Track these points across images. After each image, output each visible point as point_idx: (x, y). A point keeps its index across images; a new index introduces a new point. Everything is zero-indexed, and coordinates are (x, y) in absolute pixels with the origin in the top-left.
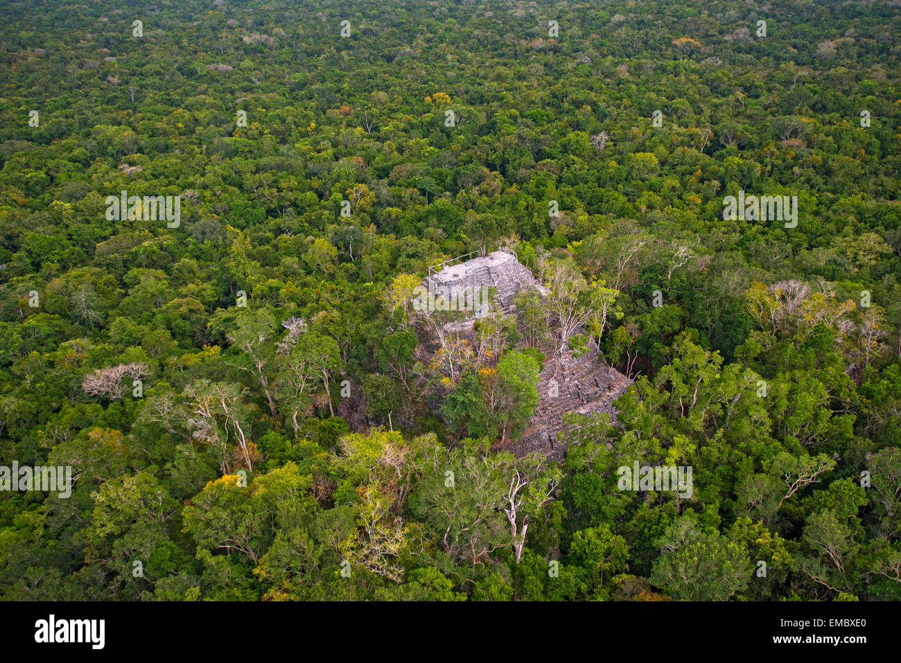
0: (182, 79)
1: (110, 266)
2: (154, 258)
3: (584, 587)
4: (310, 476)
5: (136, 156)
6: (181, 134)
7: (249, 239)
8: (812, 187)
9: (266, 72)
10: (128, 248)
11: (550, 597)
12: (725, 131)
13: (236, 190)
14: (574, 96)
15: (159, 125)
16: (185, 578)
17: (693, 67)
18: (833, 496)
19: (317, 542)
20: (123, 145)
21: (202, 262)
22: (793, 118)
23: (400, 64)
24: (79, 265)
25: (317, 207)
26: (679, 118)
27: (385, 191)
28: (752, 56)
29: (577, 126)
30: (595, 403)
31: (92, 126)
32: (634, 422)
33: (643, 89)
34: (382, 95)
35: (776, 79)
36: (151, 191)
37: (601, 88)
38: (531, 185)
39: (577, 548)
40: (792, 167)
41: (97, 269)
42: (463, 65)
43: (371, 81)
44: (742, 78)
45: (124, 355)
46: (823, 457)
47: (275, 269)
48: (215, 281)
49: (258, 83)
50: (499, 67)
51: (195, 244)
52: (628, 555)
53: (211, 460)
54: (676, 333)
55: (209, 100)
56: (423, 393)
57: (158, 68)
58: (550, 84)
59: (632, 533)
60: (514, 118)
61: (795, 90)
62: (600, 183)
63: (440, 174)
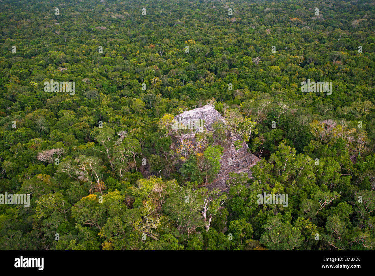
0: (85, 32)
1: (52, 109)
2: (70, 106)
3: (233, 244)
4: (124, 195)
5: (65, 64)
6: (84, 55)
7: (109, 99)
8: (345, 81)
9: (120, 30)
10: (60, 101)
11: (219, 248)
12: (309, 57)
13: (105, 78)
14: (247, 42)
15: (75, 51)
16: (71, 236)
17: (298, 30)
18: (338, 209)
19: (124, 223)
20: (60, 59)
21: (90, 108)
22: (338, 52)
23: (175, 27)
24: (40, 108)
25: (138, 86)
26: (291, 51)
27: (166, 80)
28: (323, 26)
29: (248, 54)
30: (245, 169)
31: (48, 52)
32: (258, 177)
33: (276, 39)
34: (167, 40)
35: (333, 36)
36: (71, 78)
37: (259, 39)
38: (227, 79)
39: (231, 228)
40: (337, 73)
41: (47, 110)
42: (202, 28)
43: (163, 34)
44: (318, 35)
45: (55, 145)
46: (335, 193)
47: (119, 111)
48: (94, 116)
49: (117, 35)
50: (217, 29)
51: (87, 100)
52: (253, 232)
53: (86, 188)
54: (280, 141)
55: (96, 41)
56: (173, 163)
57: (76, 28)
58: (237, 37)
59: (255, 222)
60: (221, 50)
61: (340, 40)
62: (256, 78)
63: (189, 73)
